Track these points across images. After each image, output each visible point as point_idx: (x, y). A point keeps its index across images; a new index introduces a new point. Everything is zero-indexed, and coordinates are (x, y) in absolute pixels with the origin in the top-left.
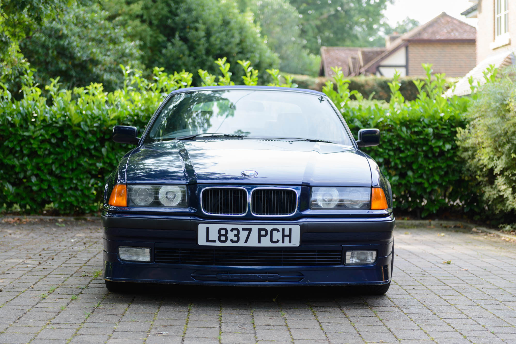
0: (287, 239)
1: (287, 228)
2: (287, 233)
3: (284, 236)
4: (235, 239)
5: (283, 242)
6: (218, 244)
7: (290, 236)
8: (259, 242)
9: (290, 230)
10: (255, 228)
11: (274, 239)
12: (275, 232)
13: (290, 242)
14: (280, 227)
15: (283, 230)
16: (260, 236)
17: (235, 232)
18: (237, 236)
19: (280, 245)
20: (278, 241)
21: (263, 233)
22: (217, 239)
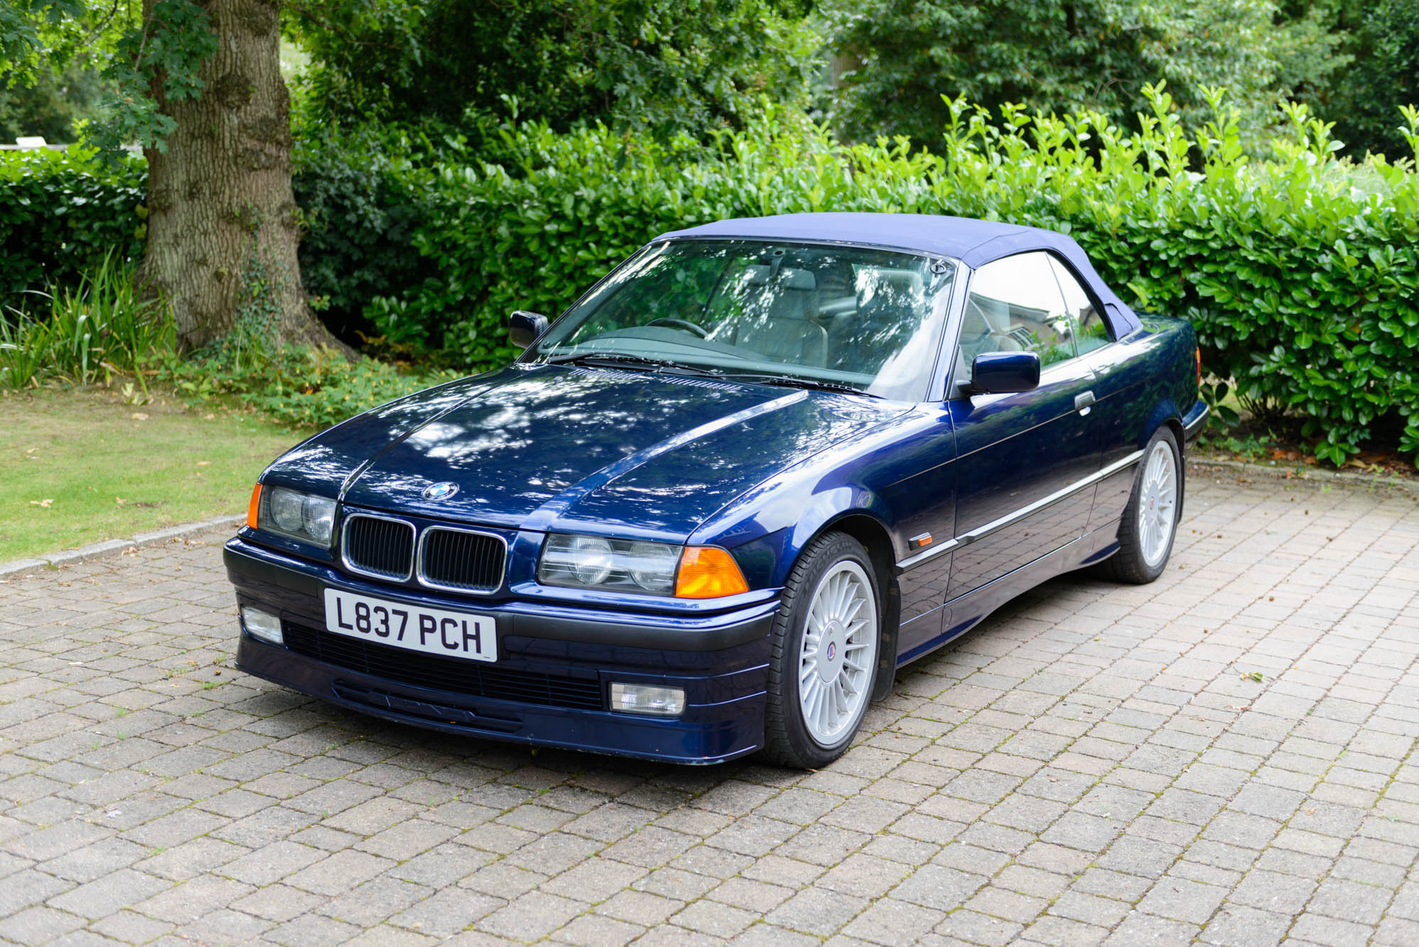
0: (472, 644)
1: (471, 619)
2: (471, 631)
3: (466, 637)
4: (382, 629)
5: (466, 649)
6: (355, 633)
7: (477, 637)
8: (423, 642)
9: (477, 625)
10: (414, 612)
11: (450, 641)
12: (448, 626)
13: (479, 650)
14: (458, 617)
15: (464, 623)
16: (423, 630)
17: (381, 615)
18: (385, 622)
19: (459, 653)
20: (455, 646)
21: (428, 624)
22: (353, 623)
